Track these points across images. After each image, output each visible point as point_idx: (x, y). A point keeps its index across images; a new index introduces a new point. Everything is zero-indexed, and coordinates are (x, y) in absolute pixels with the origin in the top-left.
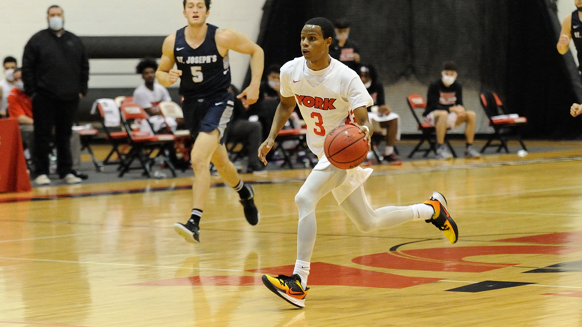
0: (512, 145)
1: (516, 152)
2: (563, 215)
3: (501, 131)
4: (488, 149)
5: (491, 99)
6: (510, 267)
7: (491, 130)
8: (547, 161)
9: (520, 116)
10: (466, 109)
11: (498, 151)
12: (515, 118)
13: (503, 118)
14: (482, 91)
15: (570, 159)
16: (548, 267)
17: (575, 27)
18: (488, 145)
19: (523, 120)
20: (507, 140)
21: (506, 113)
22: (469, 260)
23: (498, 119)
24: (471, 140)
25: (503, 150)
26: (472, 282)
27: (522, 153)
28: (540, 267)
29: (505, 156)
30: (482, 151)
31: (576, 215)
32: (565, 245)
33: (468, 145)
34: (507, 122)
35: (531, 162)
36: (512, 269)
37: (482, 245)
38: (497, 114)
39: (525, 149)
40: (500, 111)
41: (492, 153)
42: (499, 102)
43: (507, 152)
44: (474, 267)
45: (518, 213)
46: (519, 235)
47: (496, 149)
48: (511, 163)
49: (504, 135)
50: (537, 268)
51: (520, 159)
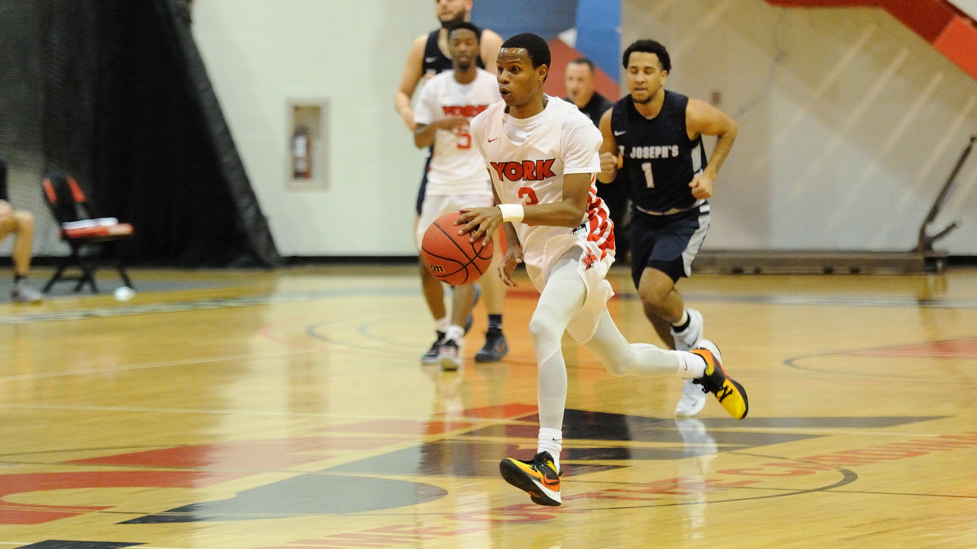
0: (103, 277)
1: (111, 292)
2: (199, 411)
3: (83, 251)
4: (58, 286)
5: (63, 191)
6: (96, 513)
7: (63, 249)
8: (170, 308)
9: (121, 221)
10: (14, 208)
11: (78, 290)
12: (110, 225)
13: (85, 226)
14: (45, 172)
15: (215, 305)
16: (168, 511)
17: (429, 60)
18: (57, 278)
19: (124, 229)
20: (95, 267)
21: (93, 216)
22: (13, 501)
23: (77, 228)
24: (23, 267)
25: (87, 287)
26: (20, 543)
27: (123, 294)
28: (153, 513)
29: (90, 298)
30: (47, 289)
31: (223, 412)
32: (202, 469)
33: (18, 278)
34: (94, 233)
35: (140, 309)
36: (100, 516)
37: (40, 472)
38: (75, 218)
39: (128, 284)
40: (81, 212)
41: (65, 293)
42: (79, 195)
43: (95, 290)
44: (26, 513)
45: (114, 408)
46: (109, 451)
47: (73, 284)
48: (102, 312)
49: (88, 258)
50: (148, 513)
51: (118, 304)
